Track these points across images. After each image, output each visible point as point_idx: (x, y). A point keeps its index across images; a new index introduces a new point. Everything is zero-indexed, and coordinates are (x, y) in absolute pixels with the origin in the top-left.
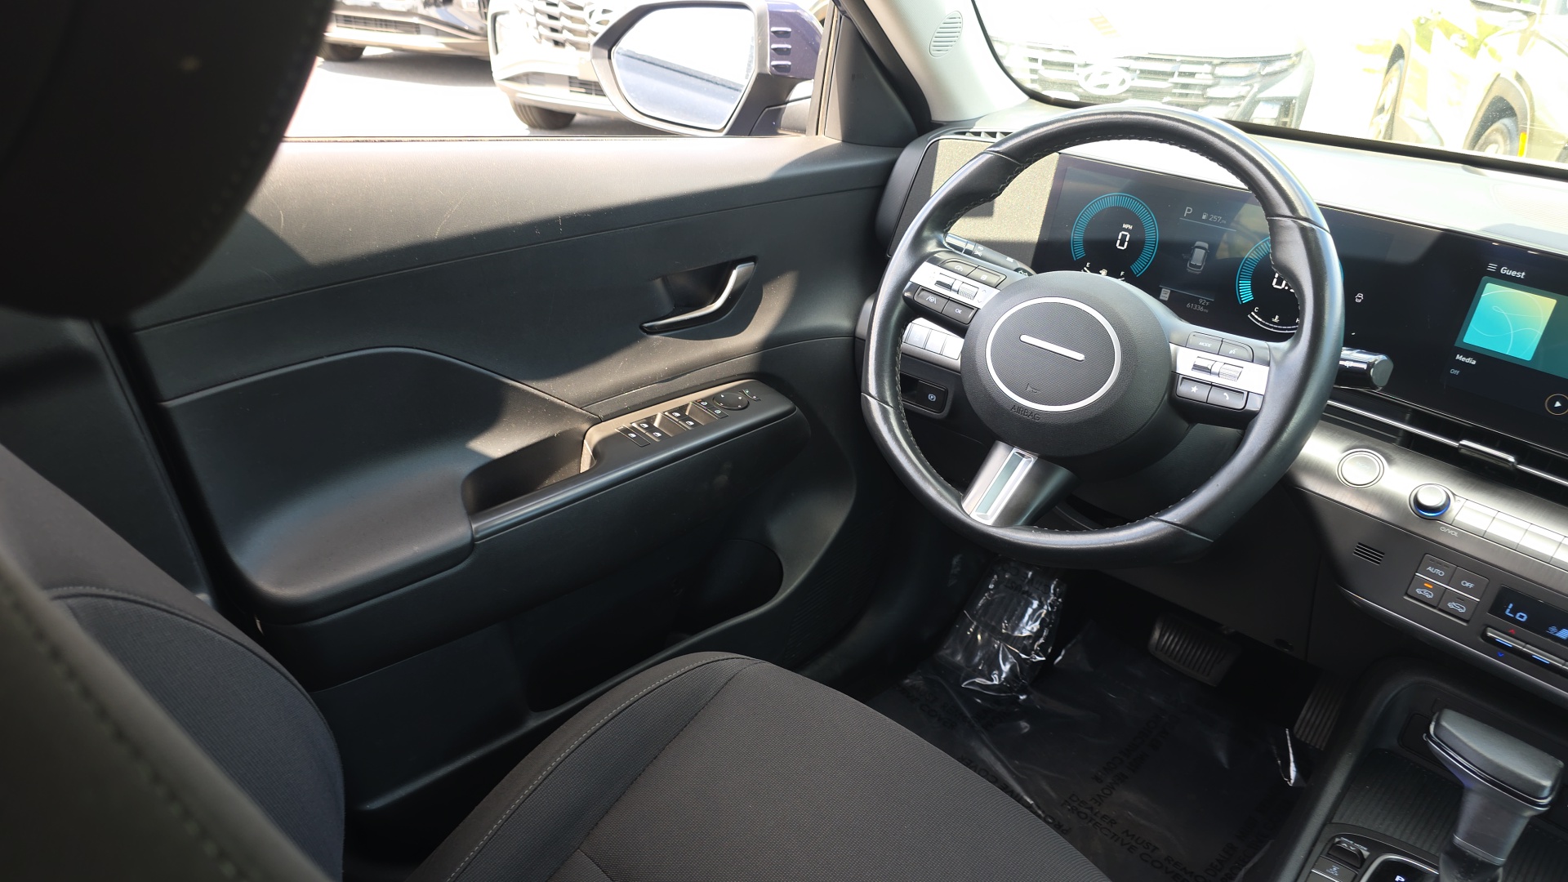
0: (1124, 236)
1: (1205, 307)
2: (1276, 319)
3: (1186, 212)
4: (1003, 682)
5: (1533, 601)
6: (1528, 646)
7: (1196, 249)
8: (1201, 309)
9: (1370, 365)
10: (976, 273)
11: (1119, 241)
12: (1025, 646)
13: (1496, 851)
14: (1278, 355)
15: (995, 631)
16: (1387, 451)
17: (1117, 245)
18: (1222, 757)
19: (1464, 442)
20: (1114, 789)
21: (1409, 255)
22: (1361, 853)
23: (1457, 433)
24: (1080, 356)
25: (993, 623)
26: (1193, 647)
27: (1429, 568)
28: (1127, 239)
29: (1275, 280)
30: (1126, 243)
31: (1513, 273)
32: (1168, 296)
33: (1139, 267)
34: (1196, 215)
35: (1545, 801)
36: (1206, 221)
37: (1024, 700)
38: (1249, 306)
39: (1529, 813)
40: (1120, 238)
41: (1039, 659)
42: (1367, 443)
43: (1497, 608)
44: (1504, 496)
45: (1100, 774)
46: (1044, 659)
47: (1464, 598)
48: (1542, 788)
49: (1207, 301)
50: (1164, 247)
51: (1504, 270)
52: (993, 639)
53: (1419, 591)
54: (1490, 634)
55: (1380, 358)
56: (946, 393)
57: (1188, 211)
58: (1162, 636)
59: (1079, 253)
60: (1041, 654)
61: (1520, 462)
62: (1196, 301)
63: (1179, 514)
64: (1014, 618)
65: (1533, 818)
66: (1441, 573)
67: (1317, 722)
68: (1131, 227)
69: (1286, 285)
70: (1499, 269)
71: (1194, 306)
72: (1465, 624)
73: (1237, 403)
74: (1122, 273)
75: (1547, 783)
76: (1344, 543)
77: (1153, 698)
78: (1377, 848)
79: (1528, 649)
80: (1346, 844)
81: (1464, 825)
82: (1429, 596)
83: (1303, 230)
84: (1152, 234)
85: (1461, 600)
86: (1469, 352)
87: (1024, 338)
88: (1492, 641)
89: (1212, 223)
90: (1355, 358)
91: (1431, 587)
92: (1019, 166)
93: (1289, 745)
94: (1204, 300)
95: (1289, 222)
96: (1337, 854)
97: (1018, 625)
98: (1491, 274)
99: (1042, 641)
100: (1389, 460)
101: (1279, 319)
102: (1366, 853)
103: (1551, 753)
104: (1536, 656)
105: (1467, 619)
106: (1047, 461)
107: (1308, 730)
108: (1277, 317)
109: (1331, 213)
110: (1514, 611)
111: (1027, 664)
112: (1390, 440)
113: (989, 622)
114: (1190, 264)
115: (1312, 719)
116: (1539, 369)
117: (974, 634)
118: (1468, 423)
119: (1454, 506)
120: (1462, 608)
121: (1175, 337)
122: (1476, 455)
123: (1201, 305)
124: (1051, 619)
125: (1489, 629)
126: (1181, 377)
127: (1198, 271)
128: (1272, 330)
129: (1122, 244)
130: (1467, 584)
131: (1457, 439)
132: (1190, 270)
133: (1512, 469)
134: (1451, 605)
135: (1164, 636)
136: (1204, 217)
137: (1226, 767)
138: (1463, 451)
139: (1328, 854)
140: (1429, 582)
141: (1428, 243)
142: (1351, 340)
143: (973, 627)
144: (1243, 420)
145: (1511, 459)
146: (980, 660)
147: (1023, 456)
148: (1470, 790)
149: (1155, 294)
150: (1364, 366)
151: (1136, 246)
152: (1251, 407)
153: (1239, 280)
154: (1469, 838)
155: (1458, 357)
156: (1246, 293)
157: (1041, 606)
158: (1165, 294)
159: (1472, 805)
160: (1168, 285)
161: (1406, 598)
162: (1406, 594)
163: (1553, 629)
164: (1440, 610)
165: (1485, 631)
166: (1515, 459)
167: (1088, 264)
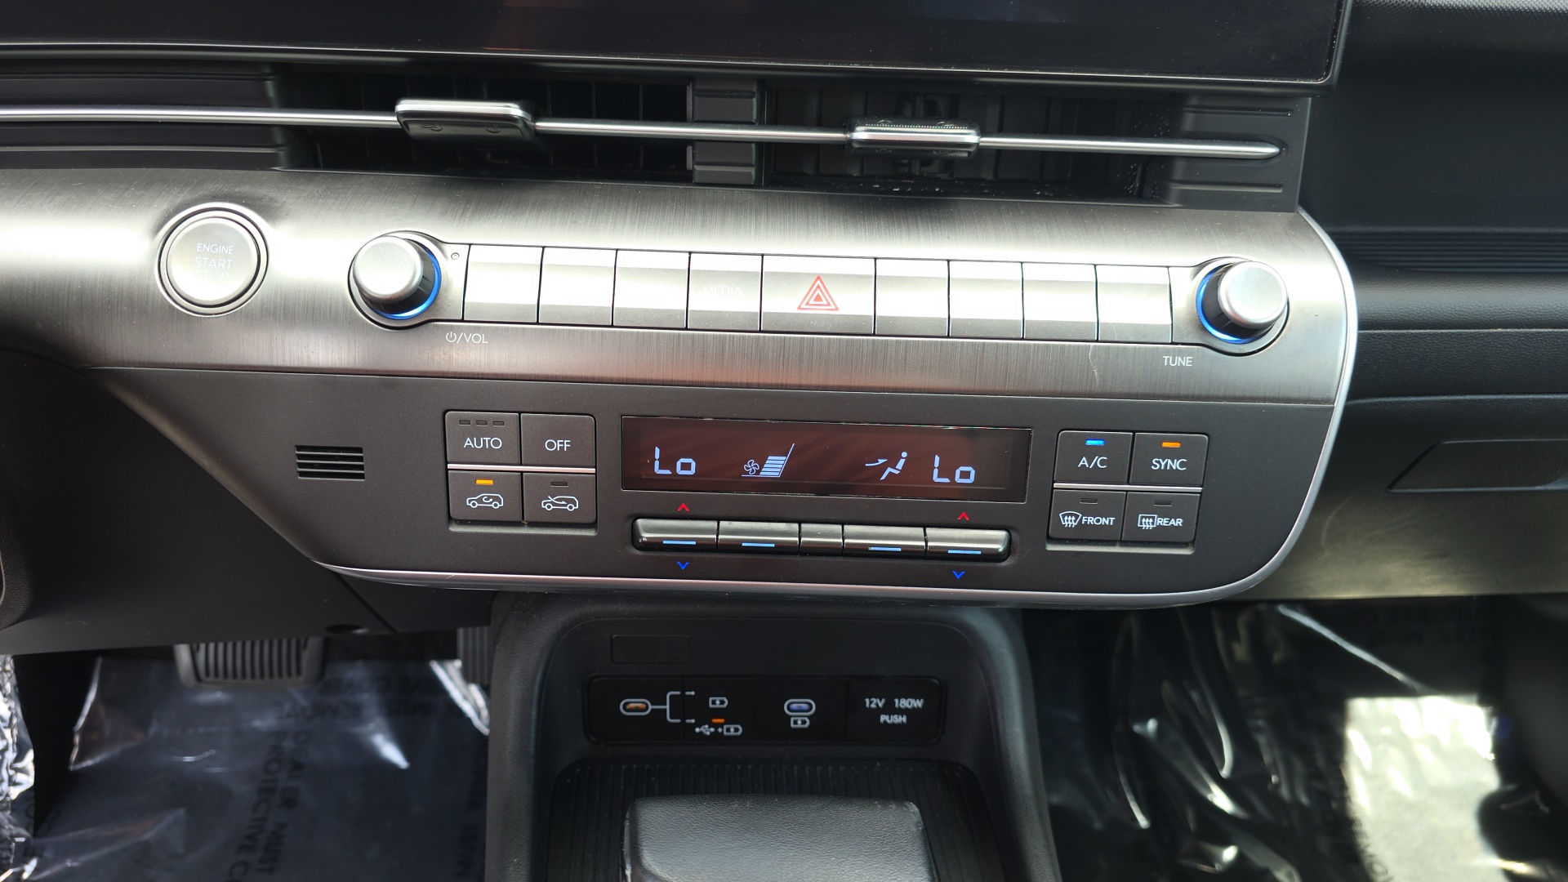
5: (691, 421)
6: (724, 524)
16: (261, 191)
19: (405, 106)
26: (252, 646)
27: (468, 442)
42: (211, 188)
43: (634, 474)
44: (541, 206)
47: (564, 478)
53: (472, 503)
54: (646, 536)
58: (195, 654)
61: (537, 117)
66: (496, 443)
72: (591, 533)
76: (269, 456)
79: (730, 531)
85: (560, 484)
88: (655, 546)
91: (490, 482)
100: (267, 210)
104: (747, 541)
105: (591, 519)
110: (667, 462)
112: (264, 163)
118: (392, 54)
119: (450, 270)
120: (569, 501)
122: (447, 130)
125: (640, 522)
130: (558, 445)
133: (528, 136)
134: (548, 504)
138: (415, 129)
140: (482, 475)
145: (514, 110)
161: (455, 529)
162: (450, 519)
163: (751, 466)
164: (532, 524)
165: (634, 533)
166: (523, 108)
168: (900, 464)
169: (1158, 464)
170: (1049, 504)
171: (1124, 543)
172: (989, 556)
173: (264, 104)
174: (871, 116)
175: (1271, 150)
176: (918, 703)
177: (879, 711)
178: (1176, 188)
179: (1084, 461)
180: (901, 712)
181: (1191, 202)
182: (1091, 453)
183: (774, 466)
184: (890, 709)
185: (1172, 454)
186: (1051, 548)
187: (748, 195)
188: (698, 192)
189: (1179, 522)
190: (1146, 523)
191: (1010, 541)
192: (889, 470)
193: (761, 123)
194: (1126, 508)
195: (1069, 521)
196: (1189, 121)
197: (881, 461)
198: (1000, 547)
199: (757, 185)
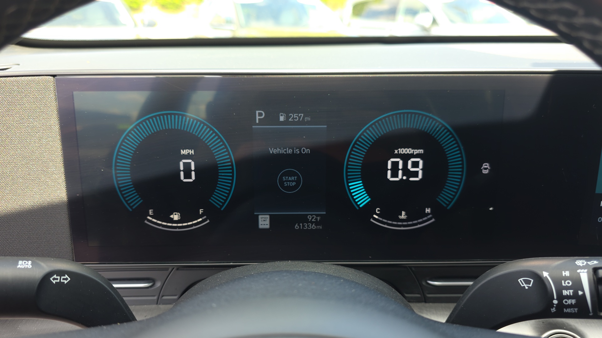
0: (187, 166)
1: (317, 223)
2: (403, 216)
3: (258, 117)
8: (313, 227)
11: (182, 174)
17: (182, 177)
28: (193, 168)
29: (389, 173)
30: (193, 174)
32: (268, 222)
33: (221, 197)
34: (271, 118)
36: (286, 122)
38: (369, 209)
40: (182, 168)
49: (317, 215)
50: (245, 166)
57: (259, 115)
59: (132, 200)
62: (304, 219)
68: (192, 152)
69: (403, 175)
71: (303, 226)
74: (201, 211)
84: (224, 154)
89: (294, 123)
94: (313, 215)
101: (406, 214)
108: (403, 213)
123: (312, 223)
128: (402, 228)
129: (188, 176)
136: (282, 119)
151: (207, 174)
153: (348, 183)
156: (359, 195)
158: (263, 220)
160: (264, 210)
167: (151, 212)
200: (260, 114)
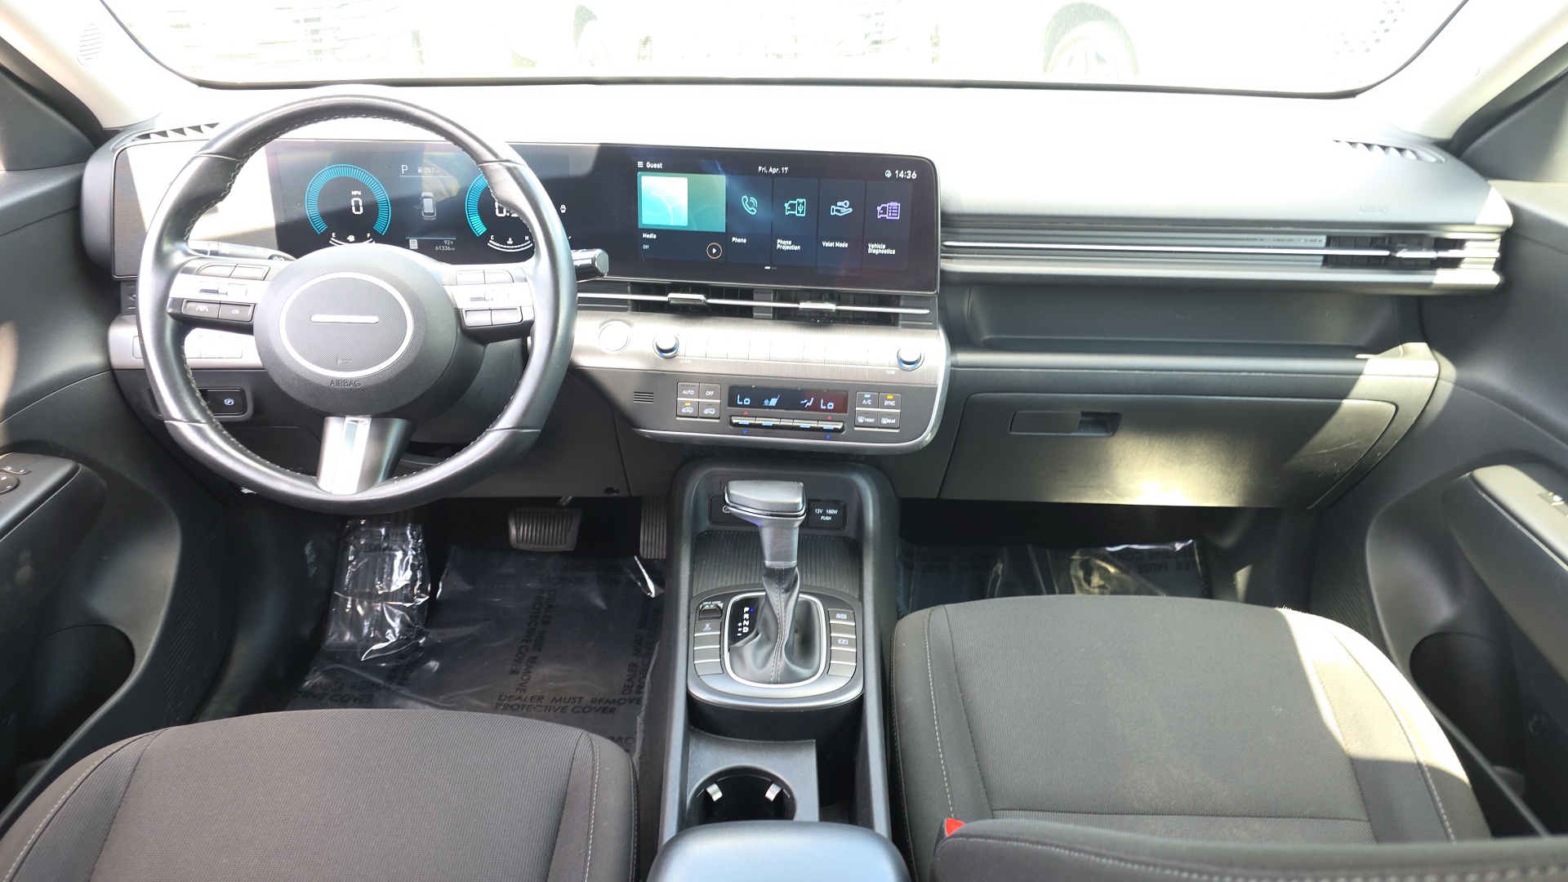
0: (357, 203)
1: (451, 246)
2: (510, 241)
3: (403, 170)
4: (399, 636)
5: (749, 388)
6: (757, 419)
7: (424, 200)
8: (449, 249)
9: (593, 260)
10: (238, 272)
11: (354, 208)
12: (406, 596)
13: (789, 559)
14: (530, 272)
15: (372, 597)
16: (625, 319)
17: (354, 211)
18: (600, 602)
19: (671, 296)
20: (530, 672)
21: (584, 168)
22: (718, 606)
23: (662, 290)
24: (374, 319)
25: (367, 590)
26: (545, 528)
27: (684, 392)
28: (361, 204)
29: (497, 211)
30: (361, 208)
31: (655, 166)
32: (416, 244)
33: (381, 225)
34: (412, 170)
35: (803, 512)
36: (423, 173)
37: (424, 642)
38: (486, 237)
39: (797, 524)
40: (353, 204)
41: (422, 600)
42: (610, 317)
43: (732, 402)
45: (514, 667)
46: (428, 597)
47: (712, 403)
48: (797, 504)
49: (451, 240)
50: (396, 203)
51: (649, 165)
52: (373, 604)
53: (684, 410)
54: (734, 421)
55: (598, 252)
56: (242, 392)
58: (518, 530)
59: (320, 227)
60: (422, 595)
61: (708, 298)
62: (441, 243)
63: (509, 418)
64: (385, 576)
65: (801, 526)
66: (692, 392)
67: (653, 540)
68: (359, 193)
69: (507, 212)
70: (645, 165)
71: (443, 248)
72: (718, 421)
73: (513, 318)
74: (368, 235)
75: (799, 500)
76: (624, 396)
77: (529, 585)
78: (725, 598)
79: (759, 421)
80: (708, 605)
81: (767, 552)
82: (690, 411)
83: (509, 169)
84: (381, 195)
85: (710, 405)
86: (649, 231)
87: (315, 318)
88: (737, 425)
89: (428, 174)
90: (583, 257)
91: (690, 404)
92: (239, 162)
93: (641, 567)
94: (448, 240)
95: (496, 166)
96: (705, 615)
97: (391, 581)
98: (641, 169)
99: (419, 583)
100: (630, 325)
102: (721, 605)
103: (794, 481)
104: (764, 423)
105: (718, 416)
106: (381, 418)
107: (649, 549)
108: (510, 239)
109: (522, 150)
110: (742, 400)
111: (414, 609)
112: (625, 310)
113: (363, 591)
114: (425, 214)
115: (650, 541)
116: (695, 229)
117: (354, 607)
118: (668, 281)
119: (682, 342)
120: (712, 411)
121: (445, 279)
122: (681, 302)
123: (448, 246)
124: (419, 561)
125: (733, 417)
126: (464, 311)
127: (433, 218)
128: (511, 251)
129: (358, 209)
130: (710, 393)
131: (665, 294)
132: (426, 218)
133: (705, 304)
134: (706, 412)
135: (519, 528)
136: (419, 171)
137: (605, 608)
138: (672, 302)
139: (700, 619)
140: (687, 402)
141: (593, 155)
142: (575, 245)
143: (349, 603)
144: (523, 330)
145: (702, 297)
146: (369, 628)
147: (357, 422)
148: (762, 527)
149: (406, 245)
150: (590, 262)
151: (372, 209)
152: (527, 318)
153: (469, 216)
154: (773, 558)
155: (644, 236)
156: (479, 227)
157: (405, 554)
158: (414, 243)
159: (767, 535)
160: (412, 235)
161: (678, 418)
162: (677, 416)
163: (766, 402)
164: (701, 418)
165: (731, 420)
166: (705, 297)
167: (334, 235)
168: (811, 402)
169: (886, 403)
170: (854, 414)
171: (879, 428)
172: (836, 430)
173: (626, 293)
174: (805, 300)
175: (927, 311)
176: (835, 512)
177: (820, 515)
178: (900, 322)
179: (864, 402)
180: (829, 515)
181: (905, 326)
182: (867, 399)
183: (774, 402)
184: (825, 514)
185: (891, 400)
186: (856, 429)
187: (770, 322)
188: (755, 321)
189: (894, 421)
190: (885, 421)
191: (843, 426)
192: (808, 404)
193: (774, 301)
194: (878, 416)
195: (861, 420)
196: (902, 303)
197: (806, 401)
198: (840, 427)
199: (774, 318)
200: (405, 168)
